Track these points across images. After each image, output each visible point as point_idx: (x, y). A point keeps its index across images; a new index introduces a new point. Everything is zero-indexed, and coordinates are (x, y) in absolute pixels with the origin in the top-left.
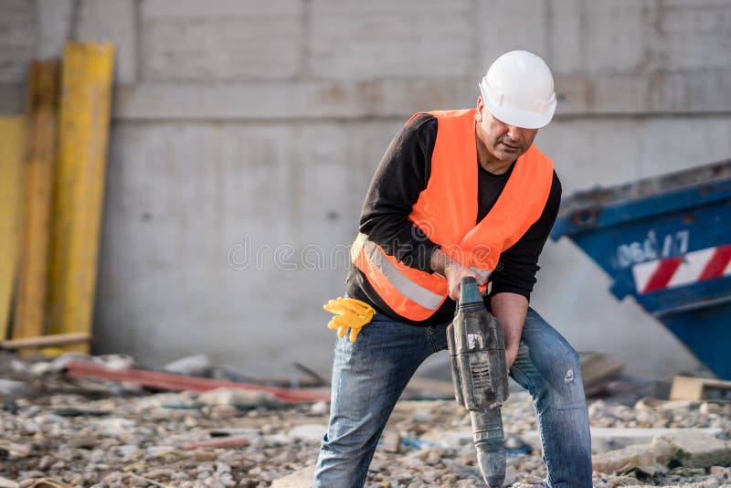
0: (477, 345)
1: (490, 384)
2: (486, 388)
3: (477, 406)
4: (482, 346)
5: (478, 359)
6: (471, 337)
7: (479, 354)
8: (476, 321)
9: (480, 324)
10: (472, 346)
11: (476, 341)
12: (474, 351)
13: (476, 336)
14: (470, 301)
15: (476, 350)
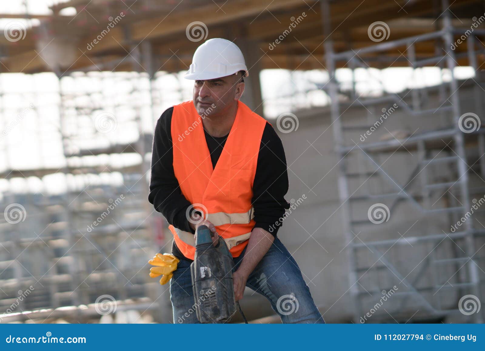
0: (207, 274)
1: (216, 303)
2: (214, 306)
3: (207, 319)
4: (210, 275)
5: (207, 285)
6: (202, 269)
7: (209, 281)
8: (206, 257)
9: (209, 259)
10: (203, 276)
11: (206, 272)
12: (204, 279)
13: (206, 268)
14: (202, 242)
15: (207, 278)
